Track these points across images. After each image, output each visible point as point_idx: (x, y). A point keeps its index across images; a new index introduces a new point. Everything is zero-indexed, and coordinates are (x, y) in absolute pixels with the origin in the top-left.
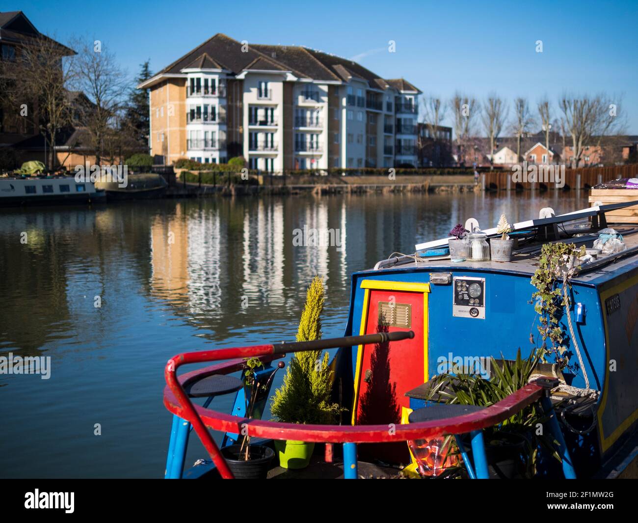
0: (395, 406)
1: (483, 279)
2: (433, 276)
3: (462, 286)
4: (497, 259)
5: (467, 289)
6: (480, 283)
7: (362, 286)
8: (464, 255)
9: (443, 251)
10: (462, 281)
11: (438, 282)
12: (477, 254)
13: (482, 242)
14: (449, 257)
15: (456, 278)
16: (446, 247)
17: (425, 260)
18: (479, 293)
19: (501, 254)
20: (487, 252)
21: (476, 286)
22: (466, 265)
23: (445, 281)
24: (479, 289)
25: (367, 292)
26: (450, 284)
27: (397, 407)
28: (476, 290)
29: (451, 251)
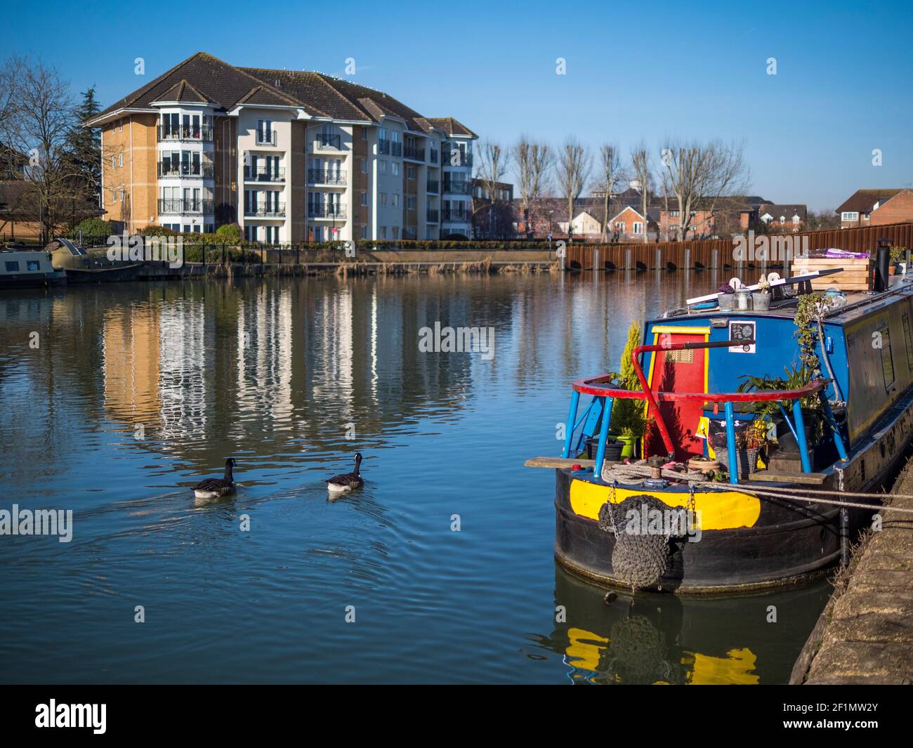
0: (679, 426)
1: (754, 323)
2: (714, 321)
3: (737, 328)
4: (759, 309)
5: (741, 331)
6: (751, 326)
7: (653, 331)
8: (731, 306)
9: (712, 304)
10: (737, 324)
11: (718, 325)
12: (743, 305)
13: (747, 295)
14: (718, 308)
15: (731, 322)
16: (716, 300)
17: (697, 311)
18: (750, 334)
19: (762, 305)
20: (750, 303)
21: (747, 328)
22: (734, 313)
23: (723, 324)
24: (750, 330)
25: (656, 336)
26: (727, 327)
27: (681, 427)
28: (748, 331)
29: (720, 303)
